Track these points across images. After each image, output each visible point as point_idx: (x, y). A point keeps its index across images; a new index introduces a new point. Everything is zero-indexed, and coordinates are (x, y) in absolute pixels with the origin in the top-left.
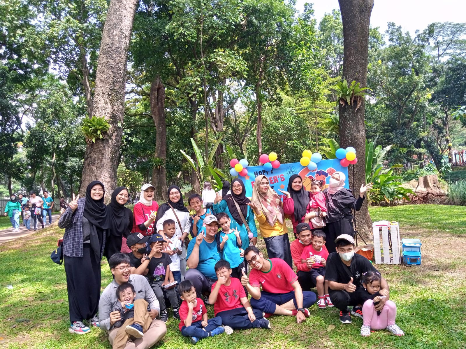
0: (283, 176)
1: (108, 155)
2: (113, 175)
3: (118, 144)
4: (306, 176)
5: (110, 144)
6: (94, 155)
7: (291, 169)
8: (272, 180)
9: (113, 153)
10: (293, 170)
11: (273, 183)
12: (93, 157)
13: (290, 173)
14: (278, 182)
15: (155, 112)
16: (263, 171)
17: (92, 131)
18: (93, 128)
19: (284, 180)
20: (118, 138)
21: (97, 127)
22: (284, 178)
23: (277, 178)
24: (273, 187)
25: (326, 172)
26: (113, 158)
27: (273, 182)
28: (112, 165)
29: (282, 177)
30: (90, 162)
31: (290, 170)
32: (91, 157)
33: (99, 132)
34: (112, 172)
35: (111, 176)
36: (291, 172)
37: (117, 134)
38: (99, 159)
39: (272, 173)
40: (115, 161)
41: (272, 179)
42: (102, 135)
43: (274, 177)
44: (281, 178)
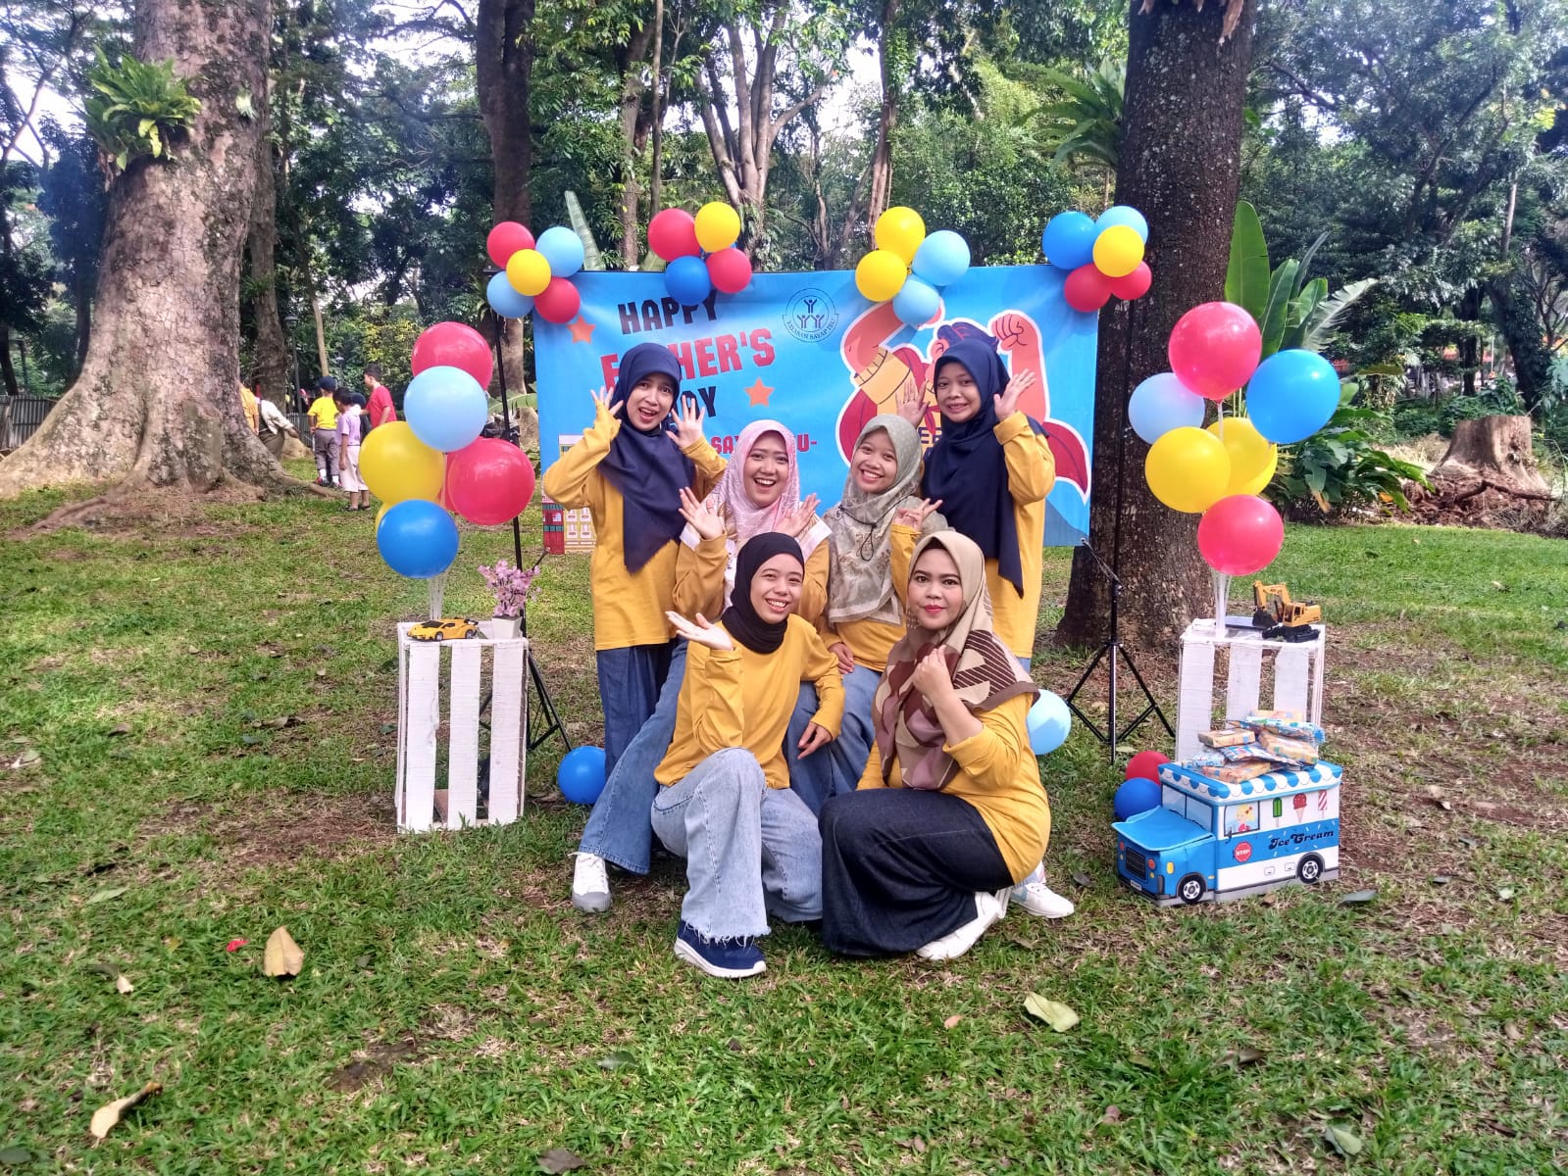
0: (768, 336)
1: (194, 231)
2: (216, 314)
3: (240, 186)
4: (883, 345)
5: (202, 182)
6: (136, 227)
7: (811, 305)
8: (711, 357)
9: (217, 221)
10: (818, 309)
11: (713, 371)
12: (131, 236)
13: (804, 325)
14: (738, 367)
15: (493, 103)
16: (665, 301)
17: (116, 120)
18: (120, 107)
19: (768, 361)
20: (237, 162)
21: (141, 103)
22: (770, 350)
23: (734, 347)
24: (712, 390)
25: (990, 333)
26: (213, 245)
27: (715, 363)
28: (214, 272)
29: (761, 340)
30: (118, 253)
31: (803, 310)
32: (123, 234)
33: (144, 127)
34: (211, 300)
35: (208, 317)
36: (811, 322)
37: (235, 145)
38: (156, 243)
39: (712, 316)
40: (225, 257)
41: (709, 350)
42: (161, 139)
43: (720, 342)
44: (755, 346)
